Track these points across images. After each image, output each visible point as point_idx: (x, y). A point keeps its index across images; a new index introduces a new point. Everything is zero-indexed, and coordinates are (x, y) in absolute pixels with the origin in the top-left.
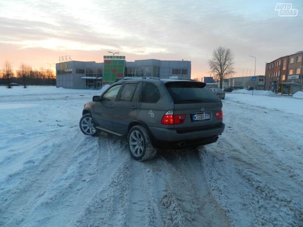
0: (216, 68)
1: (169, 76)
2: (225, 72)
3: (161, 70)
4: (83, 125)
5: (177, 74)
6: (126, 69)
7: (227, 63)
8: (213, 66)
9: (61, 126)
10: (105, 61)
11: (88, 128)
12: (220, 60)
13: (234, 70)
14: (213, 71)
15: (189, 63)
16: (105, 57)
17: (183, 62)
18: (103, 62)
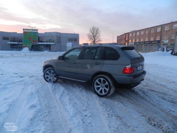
0: (91, 38)
2: (96, 40)
3: (61, 38)
4: (46, 76)
5: (71, 41)
6: (39, 38)
7: (97, 35)
9: (22, 77)
10: (24, 32)
12: (93, 33)
13: (101, 40)
14: (90, 40)
15: (78, 35)
16: (24, 29)
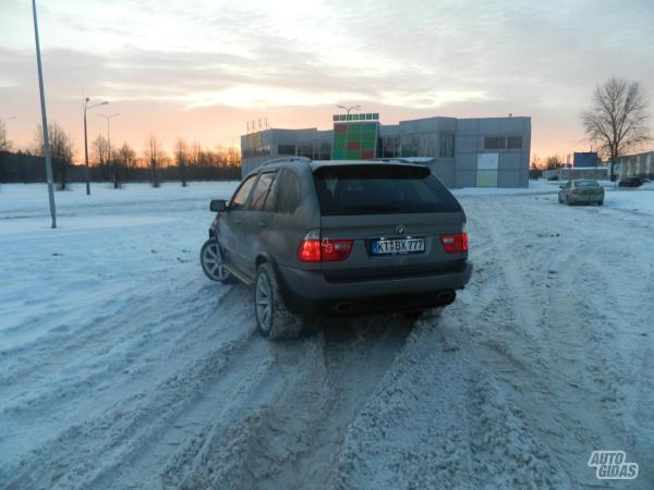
0: (601, 131)
1: (477, 152)
2: (624, 139)
3: (459, 140)
4: (207, 261)
5: (497, 147)
6: (380, 140)
7: (630, 116)
8: (594, 126)
9: (182, 261)
10: (336, 126)
11: (216, 266)
12: (610, 111)
14: (594, 138)
15: (525, 123)
16: (336, 118)
17: (510, 120)
18: (332, 128)
